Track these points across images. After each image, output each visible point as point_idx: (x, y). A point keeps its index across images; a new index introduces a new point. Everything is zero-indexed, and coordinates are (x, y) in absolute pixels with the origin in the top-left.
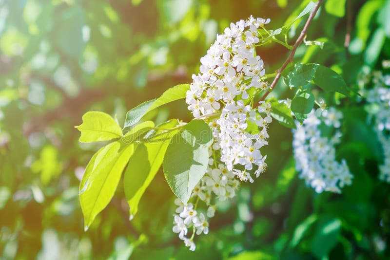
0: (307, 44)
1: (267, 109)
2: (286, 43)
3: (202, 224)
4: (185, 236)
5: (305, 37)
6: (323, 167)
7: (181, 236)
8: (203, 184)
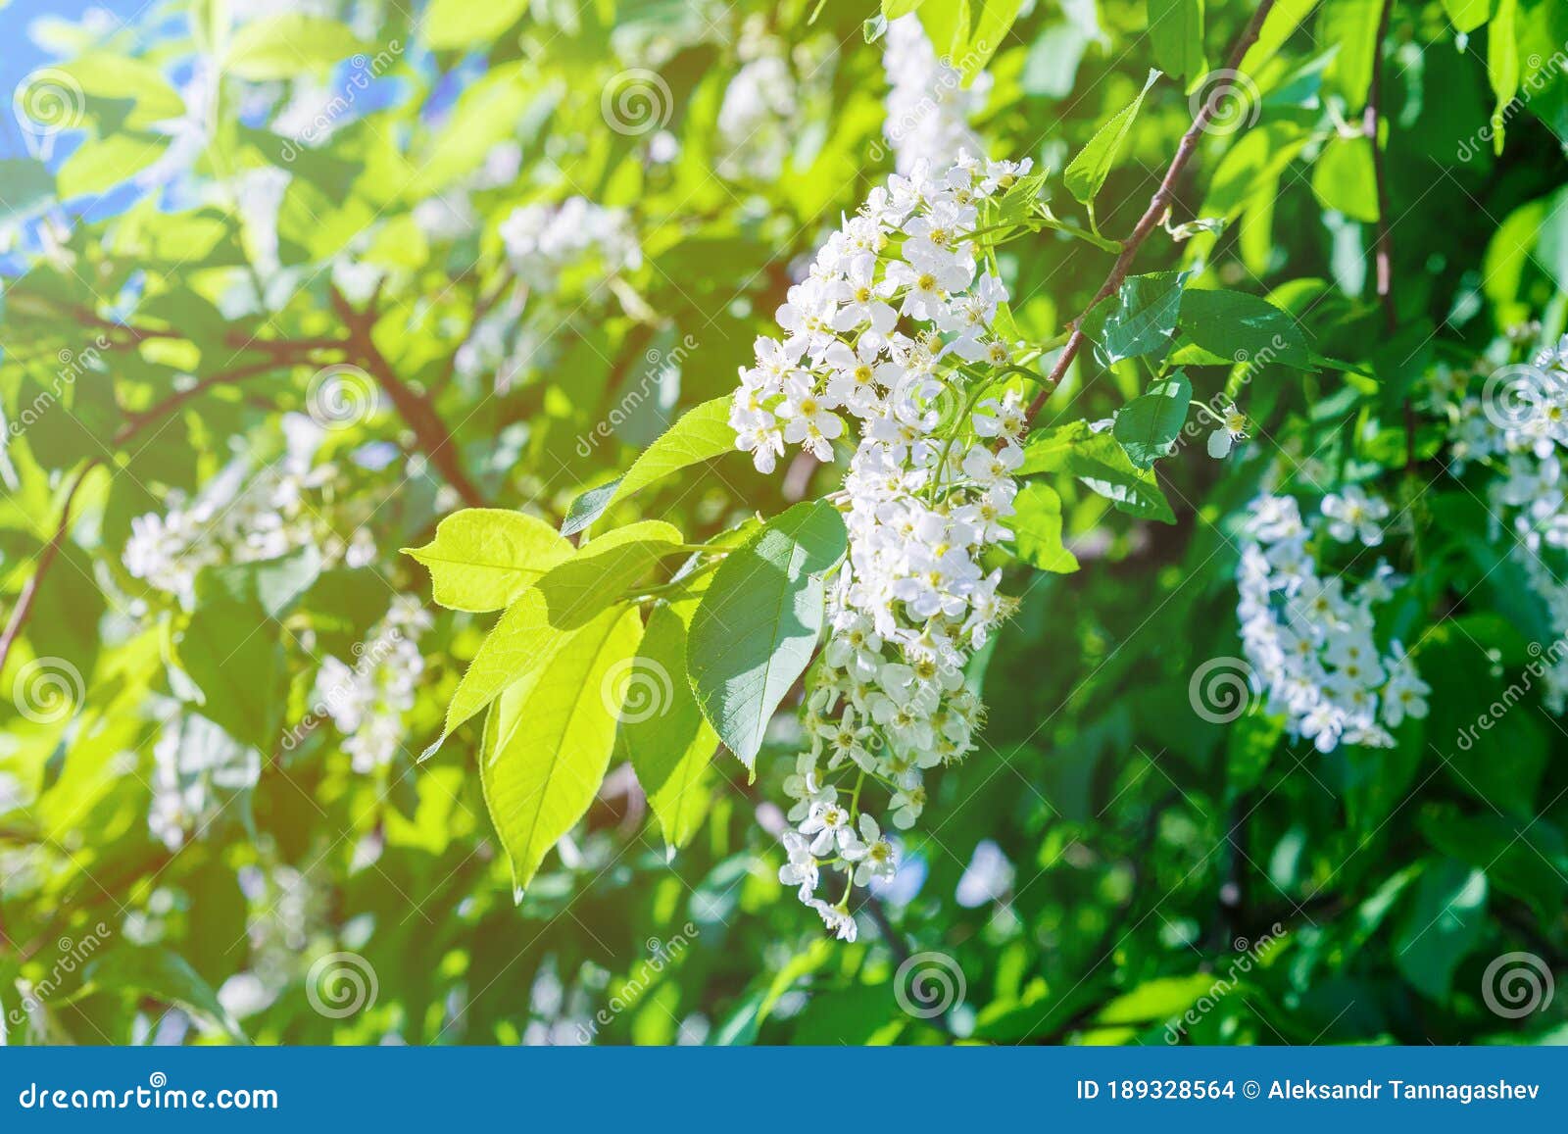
0: (1177, 239)
1: (1006, 426)
2: (1094, 229)
3: (869, 850)
4: (816, 894)
5: (1167, 213)
6: (1330, 669)
7: (805, 895)
8: (865, 719)
